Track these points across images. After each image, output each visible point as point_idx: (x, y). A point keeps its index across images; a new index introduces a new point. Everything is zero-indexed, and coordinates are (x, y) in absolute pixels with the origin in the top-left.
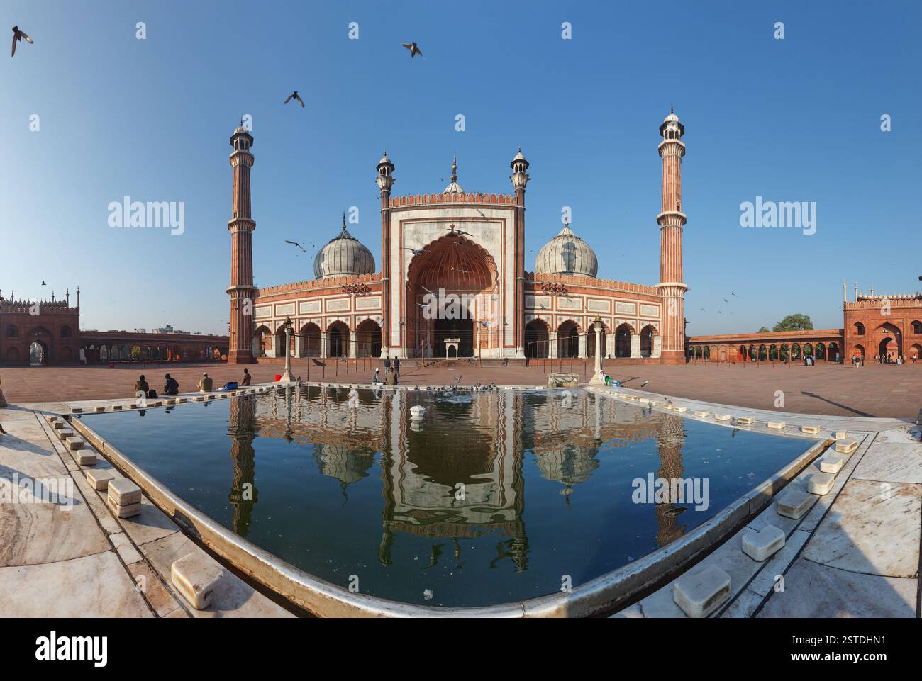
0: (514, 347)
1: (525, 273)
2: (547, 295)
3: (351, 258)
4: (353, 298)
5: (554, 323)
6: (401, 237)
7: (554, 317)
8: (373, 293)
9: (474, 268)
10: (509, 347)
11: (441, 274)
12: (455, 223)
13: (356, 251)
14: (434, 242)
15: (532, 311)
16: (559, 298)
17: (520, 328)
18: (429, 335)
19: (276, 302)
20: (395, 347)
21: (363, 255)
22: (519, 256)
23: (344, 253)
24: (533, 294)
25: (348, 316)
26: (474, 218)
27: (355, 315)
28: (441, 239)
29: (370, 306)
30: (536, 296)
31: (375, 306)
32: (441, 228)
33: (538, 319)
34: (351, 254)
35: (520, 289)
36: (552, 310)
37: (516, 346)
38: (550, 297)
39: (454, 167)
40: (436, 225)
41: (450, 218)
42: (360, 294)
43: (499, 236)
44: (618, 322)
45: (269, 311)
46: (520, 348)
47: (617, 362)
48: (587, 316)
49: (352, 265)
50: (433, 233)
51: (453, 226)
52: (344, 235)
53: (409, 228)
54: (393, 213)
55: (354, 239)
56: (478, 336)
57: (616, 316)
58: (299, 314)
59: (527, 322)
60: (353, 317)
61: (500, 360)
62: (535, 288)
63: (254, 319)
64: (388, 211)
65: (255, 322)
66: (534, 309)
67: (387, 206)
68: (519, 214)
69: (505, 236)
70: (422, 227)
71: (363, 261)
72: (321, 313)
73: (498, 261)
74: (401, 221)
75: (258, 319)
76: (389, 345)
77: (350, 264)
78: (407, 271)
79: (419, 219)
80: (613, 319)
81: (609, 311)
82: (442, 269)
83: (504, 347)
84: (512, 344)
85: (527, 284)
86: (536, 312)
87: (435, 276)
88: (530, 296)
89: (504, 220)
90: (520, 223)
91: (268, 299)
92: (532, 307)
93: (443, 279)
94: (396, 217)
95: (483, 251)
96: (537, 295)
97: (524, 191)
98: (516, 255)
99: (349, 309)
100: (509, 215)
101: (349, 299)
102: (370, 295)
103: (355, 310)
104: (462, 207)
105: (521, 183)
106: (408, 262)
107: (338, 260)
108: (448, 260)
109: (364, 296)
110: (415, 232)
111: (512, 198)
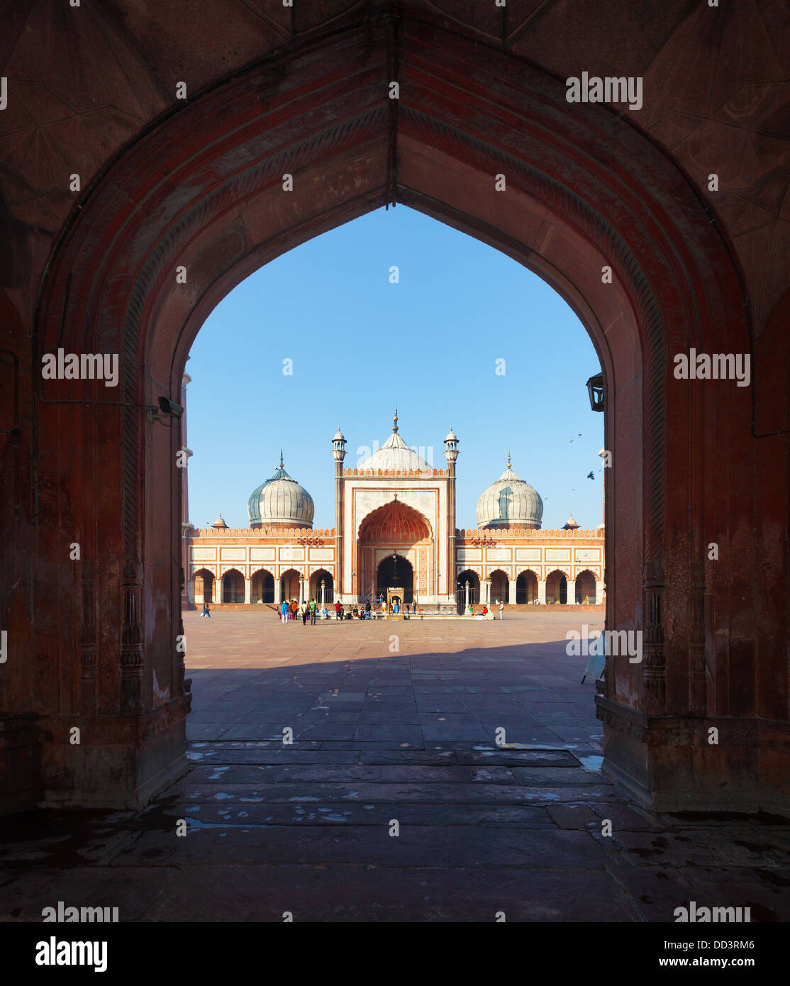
0: (446, 595)
1: (457, 531)
2: (477, 548)
3: (294, 504)
4: (307, 549)
5: (484, 573)
6: (353, 502)
7: (484, 567)
8: (326, 546)
9: (414, 524)
10: (442, 594)
11: (384, 529)
12: (397, 493)
13: (299, 497)
14: (380, 508)
15: (463, 563)
16: (488, 550)
17: (452, 578)
18: (373, 583)
19: (222, 546)
20: (348, 594)
21: (305, 501)
22: (451, 518)
23: (288, 498)
24: (464, 548)
25: (302, 565)
26: (413, 489)
27: (309, 565)
28: (386, 505)
29: (323, 558)
30: (466, 550)
31: (327, 558)
32: (387, 496)
33: (469, 570)
34: (294, 501)
35: (452, 546)
36: (482, 561)
37: (448, 593)
38: (480, 550)
39: (395, 418)
40: (382, 493)
41: (393, 489)
42: (314, 546)
43: (434, 503)
44: (549, 569)
45: (212, 554)
46: (452, 596)
47: (547, 608)
48: (516, 565)
49: (295, 511)
50: (381, 501)
51: (396, 496)
52: (281, 475)
53: (359, 494)
54: (346, 481)
55: (293, 481)
56: (418, 584)
57: (547, 563)
58: (250, 560)
59: (459, 573)
60: (307, 566)
61: (435, 605)
62: (466, 543)
63: (192, 561)
64: (342, 479)
65: (193, 565)
66: (464, 561)
67: (341, 475)
68: (451, 484)
69: (439, 502)
70: (371, 495)
71: (305, 506)
72: (275, 561)
73: (433, 523)
74: (353, 489)
75: (197, 561)
76: (341, 592)
77: (294, 510)
78: (358, 530)
79: (368, 489)
80: (543, 567)
81: (539, 559)
82: (385, 524)
83: (438, 594)
84: (445, 592)
85: (458, 540)
86: (465, 563)
87: (379, 530)
88: (463, 550)
89: (438, 489)
90: (452, 491)
91: (212, 542)
92: (462, 559)
93: (386, 533)
94: (348, 485)
95: (421, 515)
96: (468, 548)
97: (454, 464)
98: (448, 517)
99: (303, 559)
100: (443, 485)
101: (303, 550)
102: (323, 548)
103: (309, 560)
104: (404, 479)
105: (452, 458)
106: (359, 523)
107: (281, 504)
108: (391, 518)
109: (317, 548)
110: (365, 498)
111: (445, 470)
